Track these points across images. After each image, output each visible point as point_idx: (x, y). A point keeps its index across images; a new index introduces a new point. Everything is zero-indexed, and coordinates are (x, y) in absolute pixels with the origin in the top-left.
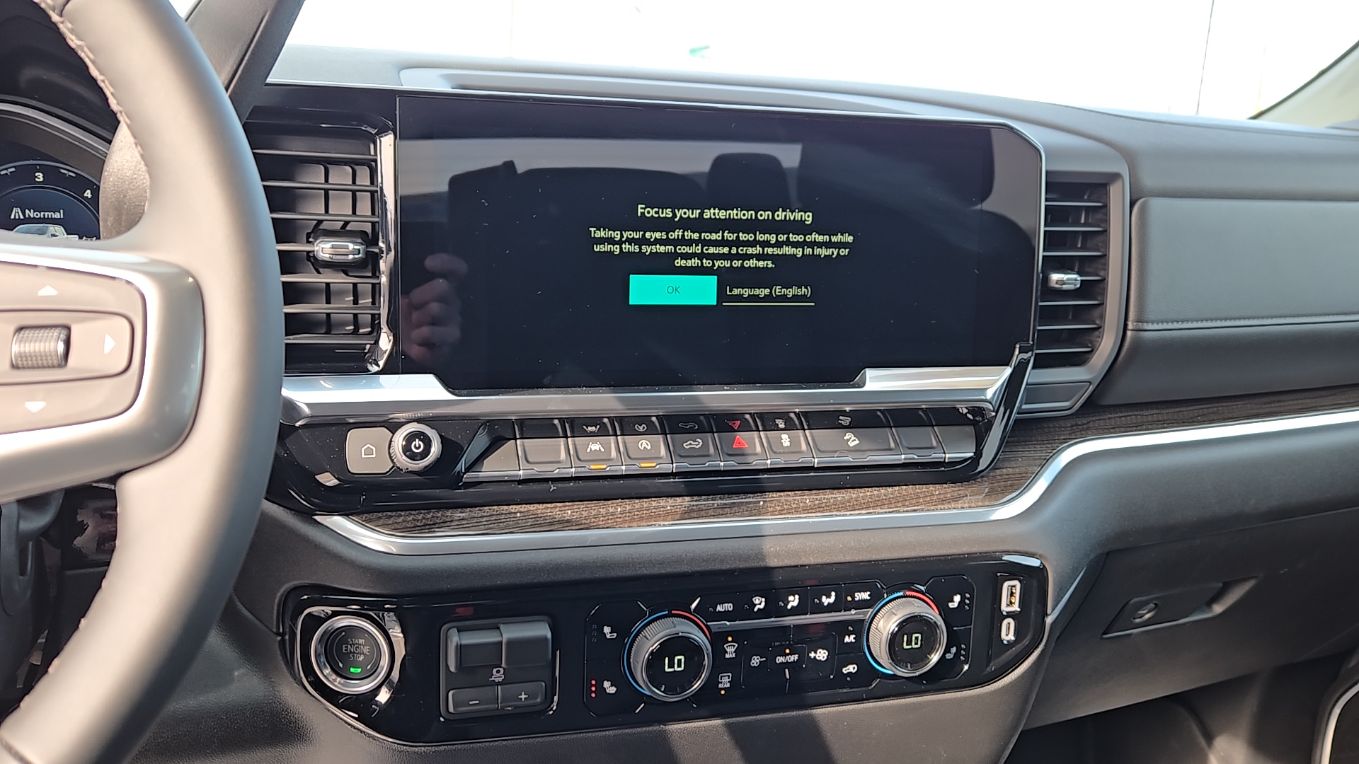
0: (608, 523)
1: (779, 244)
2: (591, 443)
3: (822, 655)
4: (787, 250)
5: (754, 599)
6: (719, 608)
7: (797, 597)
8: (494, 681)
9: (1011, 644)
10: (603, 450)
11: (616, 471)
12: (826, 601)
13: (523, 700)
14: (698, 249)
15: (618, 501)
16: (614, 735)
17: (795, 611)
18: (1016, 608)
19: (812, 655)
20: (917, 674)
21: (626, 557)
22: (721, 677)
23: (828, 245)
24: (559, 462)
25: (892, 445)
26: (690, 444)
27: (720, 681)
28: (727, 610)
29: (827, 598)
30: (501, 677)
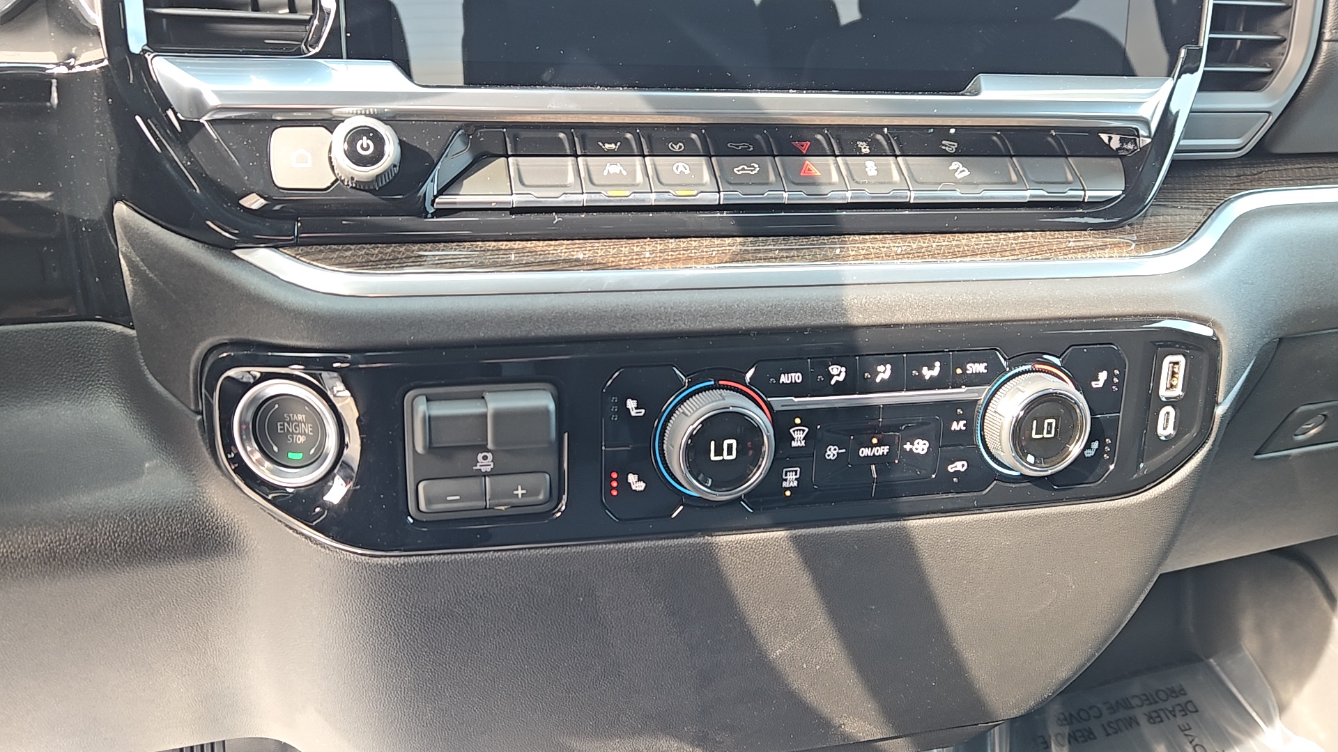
0: (632, 264)
2: (608, 164)
3: (921, 447)
5: (830, 368)
6: (784, 379)
7: (889, 367)
8: (480, 470)
9: (1170, 440)
10: (624, 173)
11: (643, 200)
12: (927, 373)
13: (520, 496)
15: (645, 240)
16: (644, 548)
17: (886, 387)
18: (1178, 392)
19: (908, 447)
20: (1050, 472)
21: (657, 305)
22: (786, 472)
24: (565, 186)
25: (1014, 178)
26: (743, 169)
27: (784, 477)
28: (793, 381)
29: (929, 370)
30: (490, 465)
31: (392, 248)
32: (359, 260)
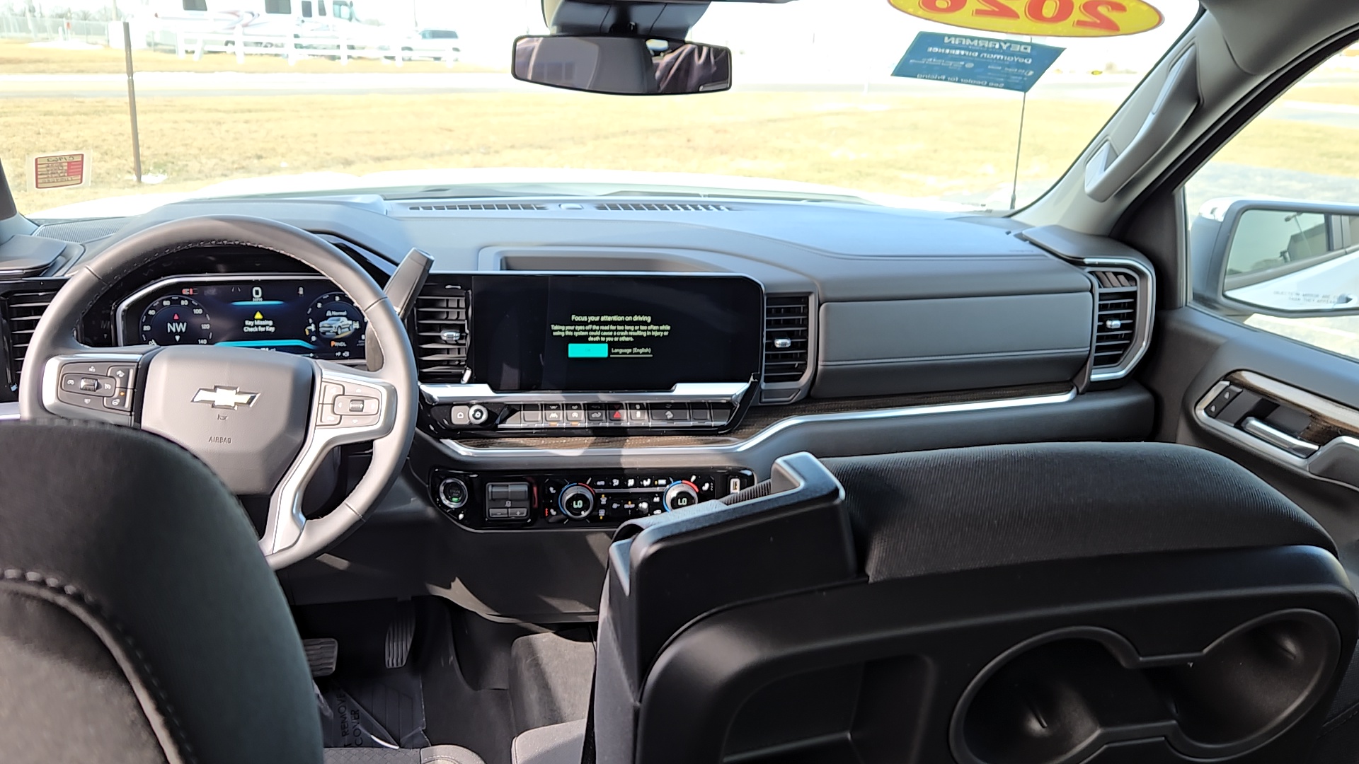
1: (635, 331)
2: (552, 414)
3: (645, 505)
4: (639, 333)
5: (613, 481)
6: (598, 484)
7: (633, 481)
8: (507, 506)
10: (557, 417)
11: (562, 426)
12: (646, 483)
13: (518, 515)
14: (598, 333)
17: (632, 487)
18: (738, 491)
19: (641, 505)
21: (561, 461)
22: (599, 511)
23: (659, 330)
24: (538, 421)
25: (687, 418)
26: (595, 415)
27: (599, 513)
28: (601, 484)
30: (510, 505)
31: (485, 441)
32: (475, 444)
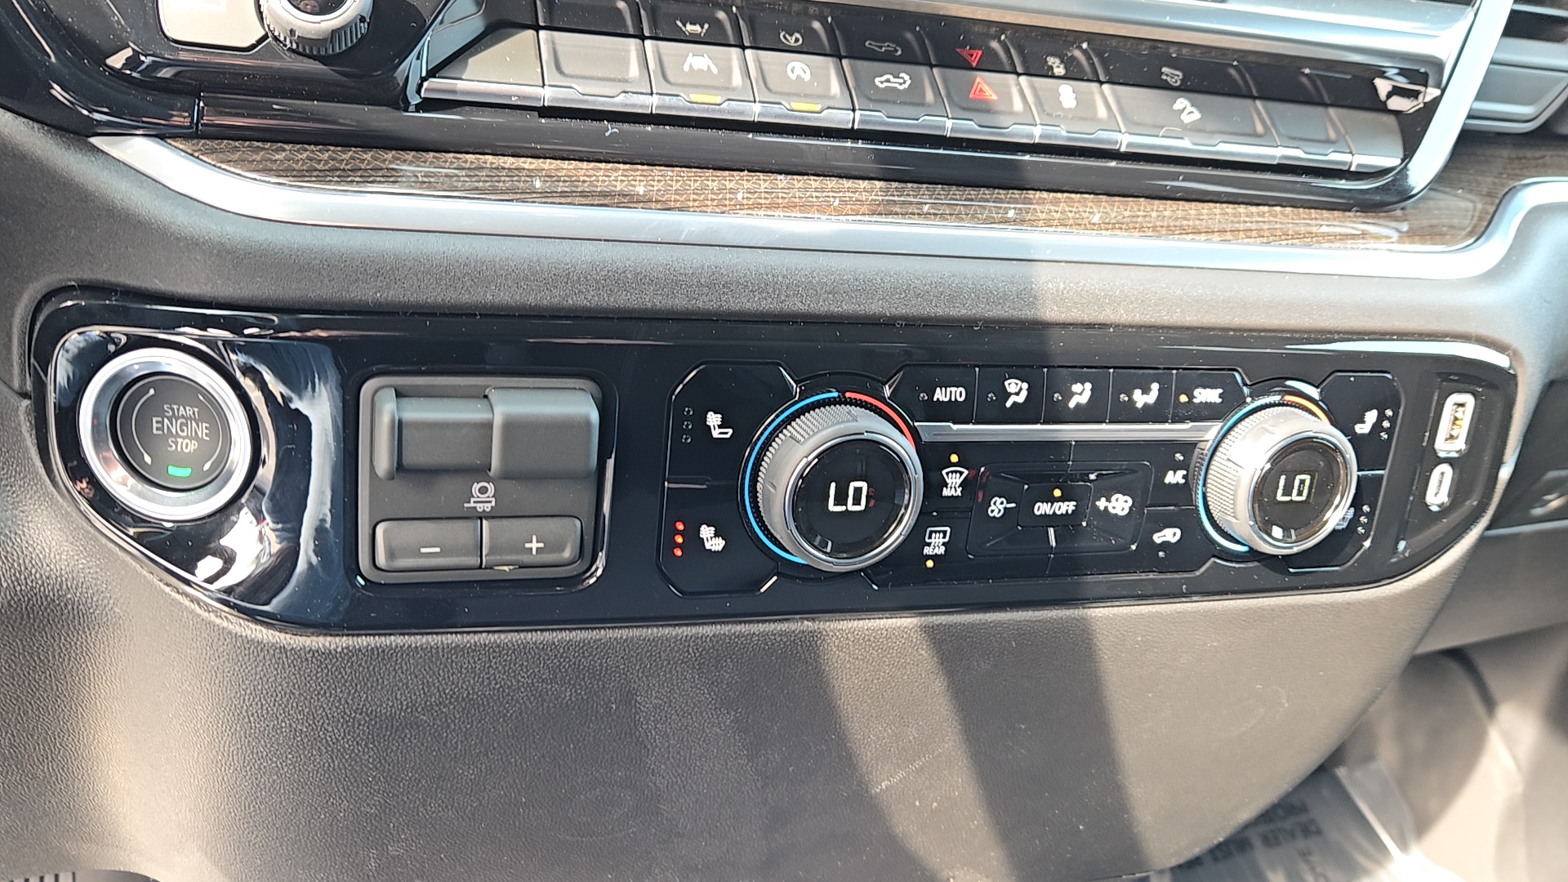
0: (725, 206)
5: (1006, 383)
6: (940, 395)
7: (1088, 386)
8: (475, 508)
9: (1445, 511)
10: (715, 70)
11: (742, 113)
12: (1140, 399)
13: (534, 552)
15: (742, 174)
16: (714, 636)
17: (1083, 415)
18: (1460, 444)
19: (1102, 504)
21: (762, 271)
22: (931, 532)
24: (626, 81)
25: (1260, 129)
26: (888, 81)
28: (953, 399)
29: (1143, 394)
30: (490, 502)
31: (351, 153)
32: (297, 167)
